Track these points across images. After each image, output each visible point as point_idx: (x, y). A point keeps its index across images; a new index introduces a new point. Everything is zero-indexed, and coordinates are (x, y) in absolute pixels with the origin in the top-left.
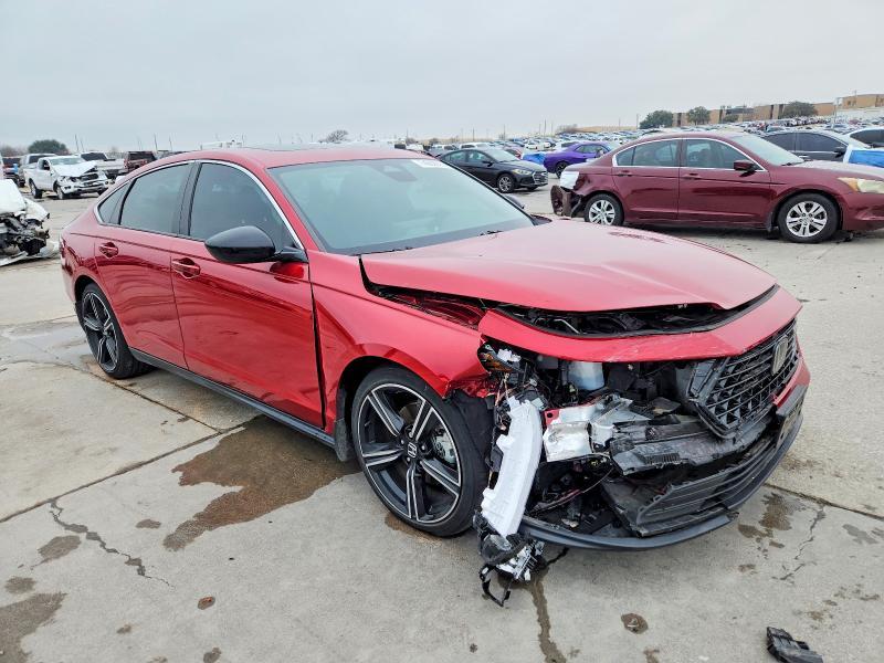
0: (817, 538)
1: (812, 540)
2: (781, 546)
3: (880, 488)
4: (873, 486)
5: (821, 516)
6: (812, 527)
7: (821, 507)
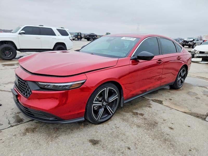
0: (6, 119)
1: (7, 118)
2: (11, 114)
3: (1, 140)
4: (4, 139)
5: (9, 123)
6: (9, 120)
7: (11, 125)
